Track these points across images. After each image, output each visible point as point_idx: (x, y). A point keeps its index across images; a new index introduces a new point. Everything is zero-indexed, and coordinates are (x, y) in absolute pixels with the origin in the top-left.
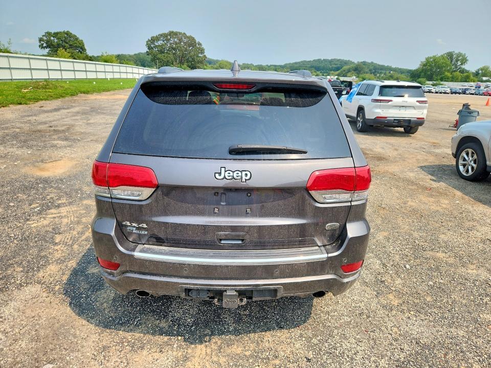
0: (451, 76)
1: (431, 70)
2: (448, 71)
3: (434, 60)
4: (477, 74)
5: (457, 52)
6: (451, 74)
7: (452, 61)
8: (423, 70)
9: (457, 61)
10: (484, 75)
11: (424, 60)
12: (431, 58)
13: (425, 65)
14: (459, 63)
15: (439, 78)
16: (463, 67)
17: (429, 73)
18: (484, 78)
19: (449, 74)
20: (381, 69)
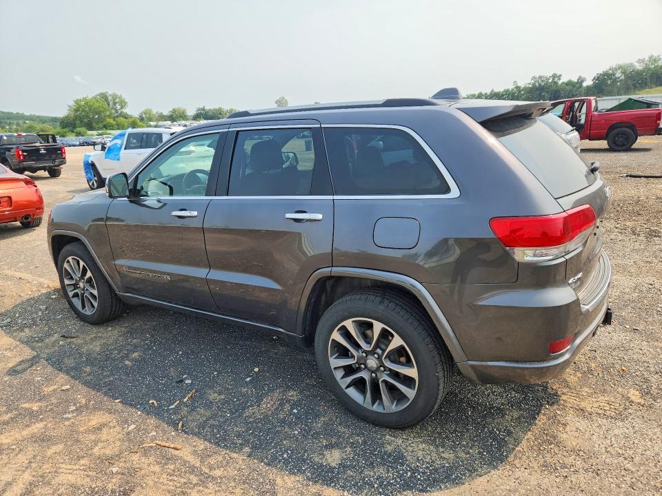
0: (114, 123)
1: (87, 117)
2: (109, 116)
3: (86, 104)
4: (142, 119)
5: (110, 92)
6: (114, 120)
7: (109, 105)
8: (76, 117)
9: (115, 104)
10: (151, 120)
11: (72, 103)
12: (81, 101)
13: (77, 110)
14: (119, 107)
15: (101, 125)
16: (125, 111)
17: (86, 120)
18: (152, 123)
19: (111, 121)
20: (9, 119)
